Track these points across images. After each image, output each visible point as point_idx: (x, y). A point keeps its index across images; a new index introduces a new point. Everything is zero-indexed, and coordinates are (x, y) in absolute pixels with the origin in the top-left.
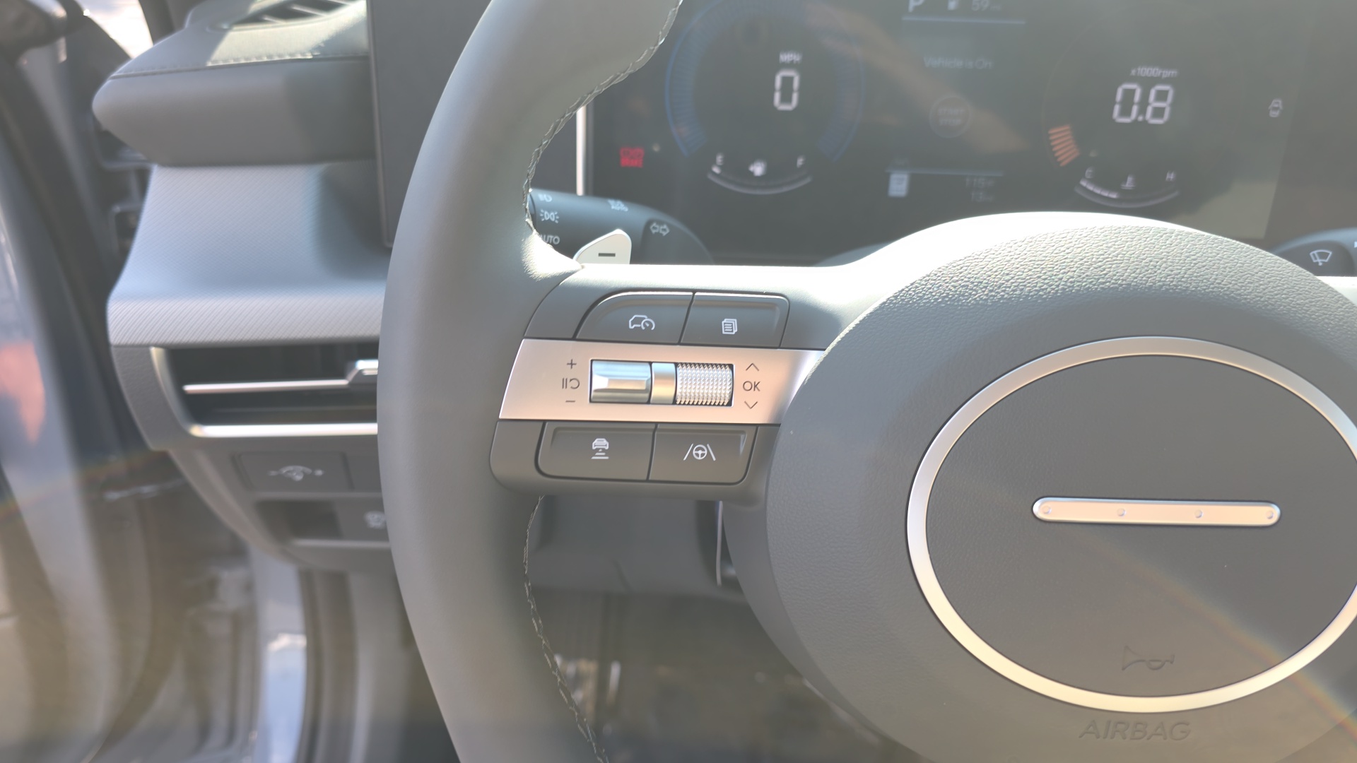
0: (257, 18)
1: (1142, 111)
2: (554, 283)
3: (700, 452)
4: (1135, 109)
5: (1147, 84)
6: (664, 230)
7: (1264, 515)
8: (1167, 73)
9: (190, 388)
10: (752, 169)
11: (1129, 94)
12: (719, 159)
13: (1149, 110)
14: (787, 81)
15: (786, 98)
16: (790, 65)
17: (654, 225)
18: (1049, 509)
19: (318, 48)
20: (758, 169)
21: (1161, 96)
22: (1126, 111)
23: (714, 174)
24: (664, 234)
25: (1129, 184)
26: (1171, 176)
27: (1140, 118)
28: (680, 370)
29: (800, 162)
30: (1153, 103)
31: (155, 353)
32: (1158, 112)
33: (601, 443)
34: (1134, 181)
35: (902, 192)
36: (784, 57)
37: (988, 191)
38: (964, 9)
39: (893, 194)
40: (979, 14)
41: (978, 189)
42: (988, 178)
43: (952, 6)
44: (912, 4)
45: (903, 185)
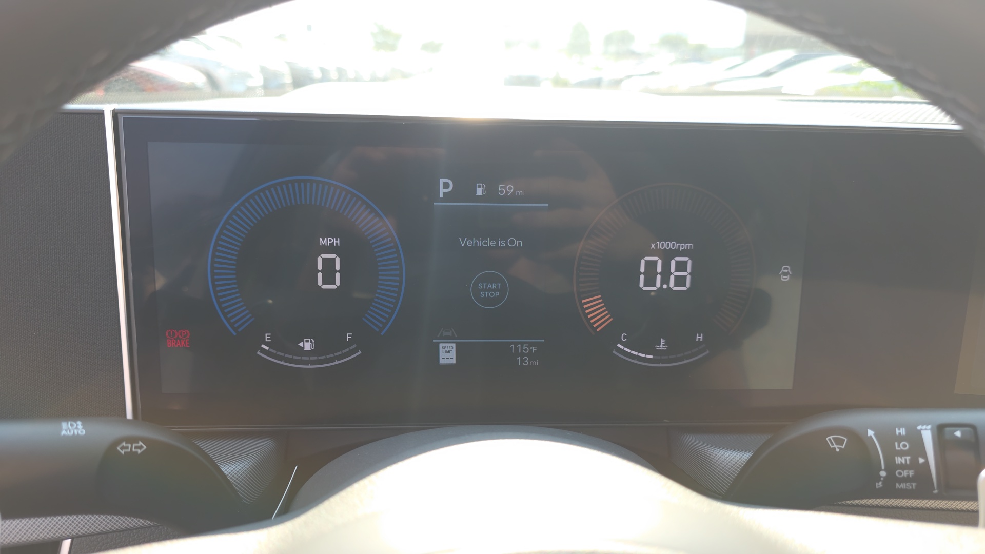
1: (665, 280)
4: (659, 277)
5: (667, 256)
6: (141, 447)
8: (684, 246)
10: (301, 344)
11: (651, 265)
12: (267, 337)
13: (672, 278)
14: (329, 263)
15: (329, 279)
16: (330, 249)
17: (124, 444)
20: (308, 346)
21: (681, 266)
22: (650, 281)
23: (263, 351)
24: (139, 451)
25: (662, 345)
26: (699, 337)
27: (665, 286)
29: (348, 337)
30: (674, 273)
32: (680, 281)
34: (666, 343)
35: (453, 362)
36: (324, 242)
37: (531, 356)
38: (492, 195)
39: (442, 362)
40: (506, 199)
41: (522, 355)
42: (531, 344)
43: (479, 192)
44: (442, 191)
45: (453, 354)
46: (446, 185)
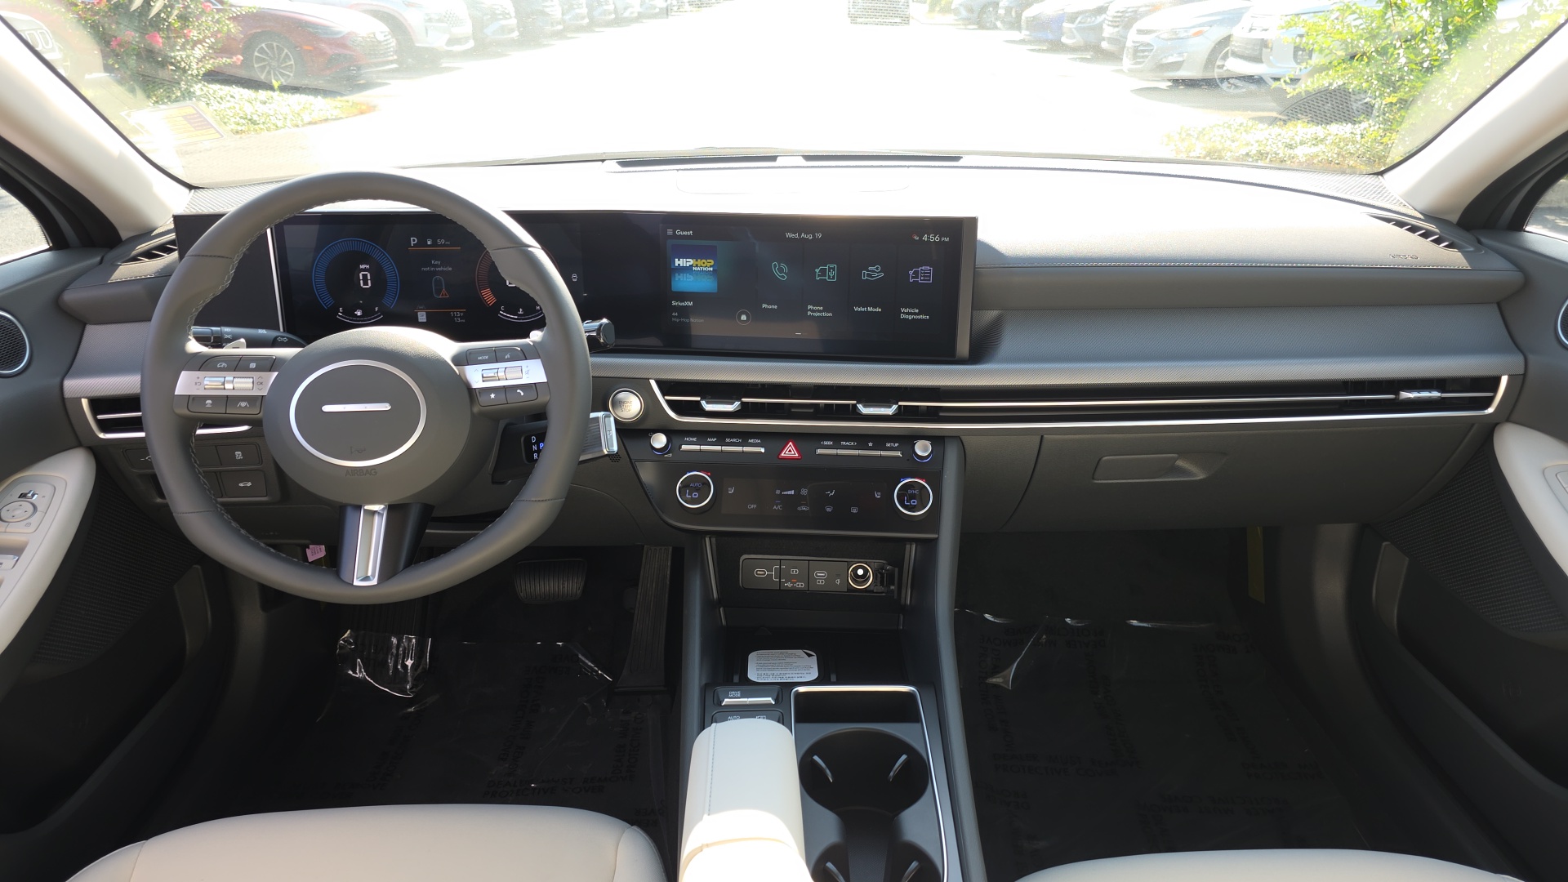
0: (135, 259)
2: (196, 355)
3: (243, 404)
6: (285, 340)
7: (385, 407)
9: (100, 417)
10: (355, 313)
12: (341, 309)
14: (365, 276)
15: (366, 283)
16: (365, 270)
17: (280, 338)
18: (327, 408)
19: (158, 272)
20: (359, 313)
23: (339, 316)
28: (235, 380)
29: (376, 309)
31: (85, 402)
33: (209, 402)
34: (523, 311)
35: (425, 320)
36: (361, 267)
37: (461, 318)
38: (434, 244)
39: (420, 321)
40: (441, 246)
41: (457, 317)
42: (461, 312)
43: (429, 243)
44: (412, 243)
45: (425, 317)
46: (414, 240)
